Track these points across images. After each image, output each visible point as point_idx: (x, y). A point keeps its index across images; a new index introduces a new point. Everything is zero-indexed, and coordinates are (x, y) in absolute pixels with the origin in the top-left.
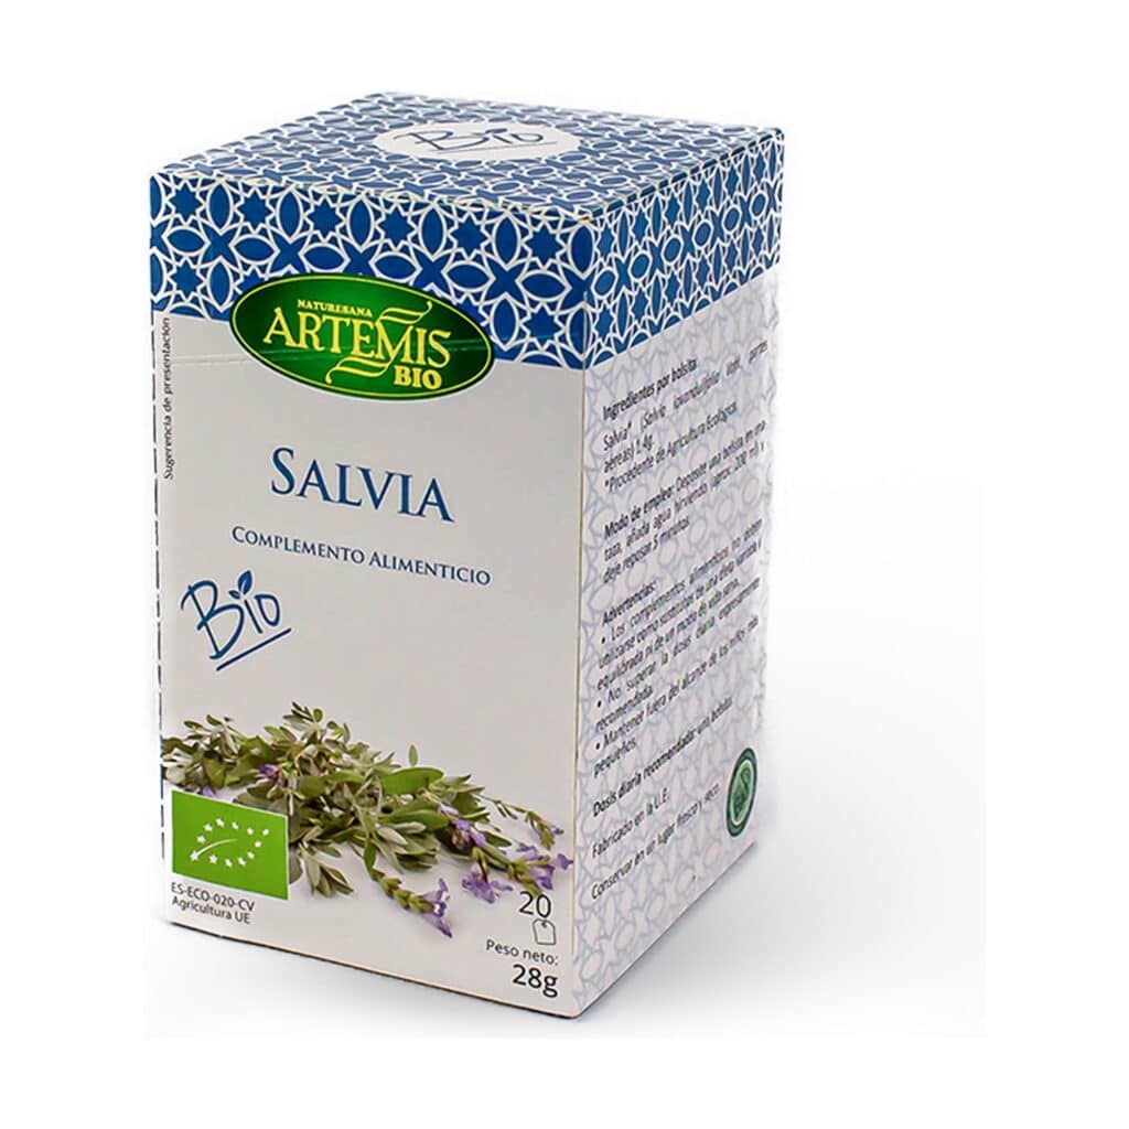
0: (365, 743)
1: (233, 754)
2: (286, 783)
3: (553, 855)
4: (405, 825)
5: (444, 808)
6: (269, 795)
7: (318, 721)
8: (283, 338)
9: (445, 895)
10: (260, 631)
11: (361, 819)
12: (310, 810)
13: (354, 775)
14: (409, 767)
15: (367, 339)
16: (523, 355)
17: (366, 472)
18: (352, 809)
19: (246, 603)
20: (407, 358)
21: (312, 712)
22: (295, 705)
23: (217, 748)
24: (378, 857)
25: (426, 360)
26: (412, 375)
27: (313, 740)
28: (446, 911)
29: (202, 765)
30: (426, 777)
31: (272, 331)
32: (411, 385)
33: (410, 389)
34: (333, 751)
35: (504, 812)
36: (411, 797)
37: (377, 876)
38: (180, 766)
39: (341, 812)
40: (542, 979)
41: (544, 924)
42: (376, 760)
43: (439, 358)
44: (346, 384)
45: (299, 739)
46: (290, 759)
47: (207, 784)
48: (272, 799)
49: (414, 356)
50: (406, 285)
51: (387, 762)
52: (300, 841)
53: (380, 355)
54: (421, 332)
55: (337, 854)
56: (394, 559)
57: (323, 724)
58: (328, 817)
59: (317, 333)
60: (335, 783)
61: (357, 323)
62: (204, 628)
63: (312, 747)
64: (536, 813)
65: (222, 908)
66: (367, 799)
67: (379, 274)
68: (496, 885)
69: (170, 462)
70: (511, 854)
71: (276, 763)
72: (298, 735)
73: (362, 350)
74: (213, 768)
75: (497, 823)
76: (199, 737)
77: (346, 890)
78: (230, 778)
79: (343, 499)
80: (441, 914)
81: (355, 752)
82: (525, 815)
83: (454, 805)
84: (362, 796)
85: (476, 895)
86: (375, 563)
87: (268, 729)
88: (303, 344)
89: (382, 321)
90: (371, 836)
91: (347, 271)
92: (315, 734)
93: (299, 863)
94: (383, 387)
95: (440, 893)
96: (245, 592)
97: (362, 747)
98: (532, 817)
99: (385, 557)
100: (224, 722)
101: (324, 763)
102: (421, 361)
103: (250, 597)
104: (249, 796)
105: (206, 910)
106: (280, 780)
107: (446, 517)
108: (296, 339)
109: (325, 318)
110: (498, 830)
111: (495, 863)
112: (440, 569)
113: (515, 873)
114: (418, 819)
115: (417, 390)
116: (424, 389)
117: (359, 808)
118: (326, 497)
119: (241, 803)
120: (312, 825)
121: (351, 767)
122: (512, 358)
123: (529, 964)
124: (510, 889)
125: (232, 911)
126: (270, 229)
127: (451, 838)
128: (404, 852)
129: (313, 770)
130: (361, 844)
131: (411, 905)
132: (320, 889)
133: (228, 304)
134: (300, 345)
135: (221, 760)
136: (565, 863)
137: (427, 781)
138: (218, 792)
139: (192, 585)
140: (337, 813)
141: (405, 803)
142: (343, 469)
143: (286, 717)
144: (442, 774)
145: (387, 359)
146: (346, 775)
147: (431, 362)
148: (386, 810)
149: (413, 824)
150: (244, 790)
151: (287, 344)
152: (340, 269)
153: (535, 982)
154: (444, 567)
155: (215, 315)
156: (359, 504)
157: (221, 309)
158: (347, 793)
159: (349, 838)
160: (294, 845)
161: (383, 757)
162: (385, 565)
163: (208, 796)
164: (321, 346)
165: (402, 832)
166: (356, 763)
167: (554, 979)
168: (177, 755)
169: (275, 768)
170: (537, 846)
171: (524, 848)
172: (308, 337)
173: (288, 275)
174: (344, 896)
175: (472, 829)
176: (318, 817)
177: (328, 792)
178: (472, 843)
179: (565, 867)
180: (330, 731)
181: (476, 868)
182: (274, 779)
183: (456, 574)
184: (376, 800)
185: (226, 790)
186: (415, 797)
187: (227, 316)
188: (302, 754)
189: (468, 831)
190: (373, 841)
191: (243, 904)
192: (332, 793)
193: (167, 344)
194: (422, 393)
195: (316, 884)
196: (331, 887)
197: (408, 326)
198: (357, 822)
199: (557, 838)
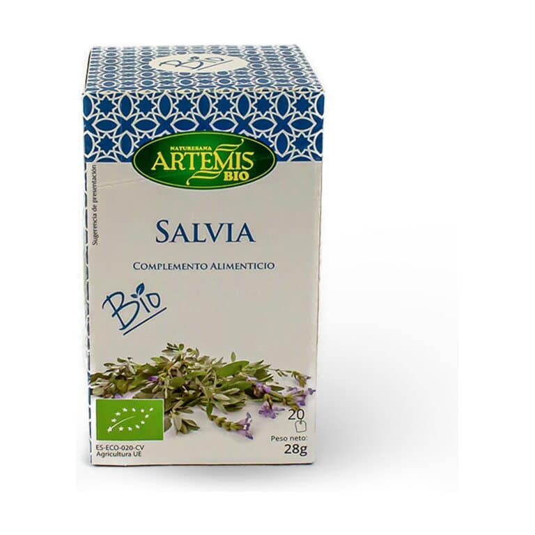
0: (207, 355)
1: (133, 374)
2: (163, 383)
3: (305, 389)
4: (229, 391)
5: (249, 378)
6: (153, 391)
7: (182, 349)
8: (162, 167)
9: (249, 420)
10: (148, 311)
11: (205, 392)
12: (176, 394)
13: (201, 372)
14: (231, 362)
15: (209, 161)
16: (292, 158)
17: (208, 225)
18: (200, 389)
19: (141, 299)
20: (231, 167)
21: (178, 346)
22: (168, 344)
23: (123, 374)
24: (214, 409)
25: (241, 167)
26: (233, 175)
27: (179, 359)
28: (250, 427)
29: (114, 383)
30: (240, 366)
31: (156, 164)
32: (233, 180)
33: (233, 182)
34: (190, 362)
35: (282, 374)
36: (232, 377)
37: (213, 418)
38: (101, 387)
39: (193, 391)
40: (299, 448)
41: (301, 423)
42: (214, 363)
43: (247, 165)
44: (197, 184)
45: (171, 360)
46: (165, 371)
47: (119, 392)
48: (155, 393)
49: (234, 166)
50: (230, 133)
51: (219, 363)
52: (171, 410)
53: (216, 168)
54: (238, 154)
55: (191, 412)
56: (224, 264)
57: (184, 351)
58: (187, 395)
59: (182, 162)
60: (190, 378)
61: (203, 154)
62: (116, 316)
63: (178, 363)
64: (298, 371)
65: (125, 452)
66: (208, 382)
67: (215, 129)
68: (277, 409)
69: (96, 236)
70: (284, 393)
71: (158, 375)
72: (170, 359)
73: (206, 167)
74: (122, 384)
75: (278, 380)
76: (113, 370)
77: (196, 428)
78: (131, 387)
79: (196, 240)
80: (247, 429)
81: (202, 361)
82: (291, 374)
83: (255, 376)
84: (206, 381)
85: (266, 416)
86: (213, 268)
87: (153, 359)
88: (174, 168)
89: (217, 152)
90: (210, 400)
91: (197, 130)
92: (180, 356)
93: (170, 421)
94: (219, 183)
95: (247, 419)
96: (140, 294)
97: (205, 358)
98: (295, 374)
99: (219, 265)
100: (127, 360)
101: (185, 369)
102: (238, 167)
103: (143, 296)
104: (142, 393)
105: (119, 454)
106: (160, 383)
107: (251, 240)
108: (170, 166)
109: (186, 154)
110: (277, 383)
111: (276, 399)
112: (249, 265)
113: (286, 401)
114: (235, 386)
115: (236, 182)
116: (240, 181)
117: (204, 388)
118: (186, 240)
119: (138, 398)
120: (178, 401)
121: (200, 369)
122: (286, 160)
123: (292, 443)
124: (284, 410)
125: (132, 452)
126: (155, 114)
127: (253, 392)
128: (228, 403)
129: (179, 374)
130: (204, 405)
131: (232, 428)
132: (182, 431)
133: (131, 153)
134: (172, 169)
135: (125, 379)
136: (312, 391)
137: (241, 367)
138: (124, 395)
139: (109, 296)
140: (191, 392)
141: (228, 380)
142: (196, 226)
143: (163, 351)
144: (248, 363)
145: (220, 169)
146: (197, 373)
147: (243, 167)
148: (218, 386)
149: (233, 389)
150: (139, 391)
151: (165, 169)
152: (194, 129)
153: (296, 451)
154: (250, 264)
155: (123, 159)
156: (205, 241)
157: (127, 157)
158: (197, 381)
159: (199, 403)
160: (167, 413)
161: (217, 360)
162: (219, 268)
163: (118, 398)
164: (183, 167)
165: (227, 395)
166: (201, 366)
167: (305, 447)
168: (99, 381)
169: (157, 377)
170: (298, 387)
171: (291, 389)
172: (177, 165)
173: (165, 135)
174: (195, 432)
175: (264, 386)
176: (181, 396)
177: (187, 383)
178: (264, 392)
179: (311, 394)
180: (188, 353)
181: (266, 403)
182: (156, 383)
183: (256, 266)
184: (213, 382)
185: (129, 393)
186: (233, 375)
187: (131, 159)
188: (173, 367)
189: (262, 387)
190: (211, 402)
191: (139, 448)
192: (189, 383)
193: (94, 178)
194: (240, 182)
195: (179, 428)
196: (187, 428)
197: (231, 152)
198: (203, 394)
199: (308, 381)
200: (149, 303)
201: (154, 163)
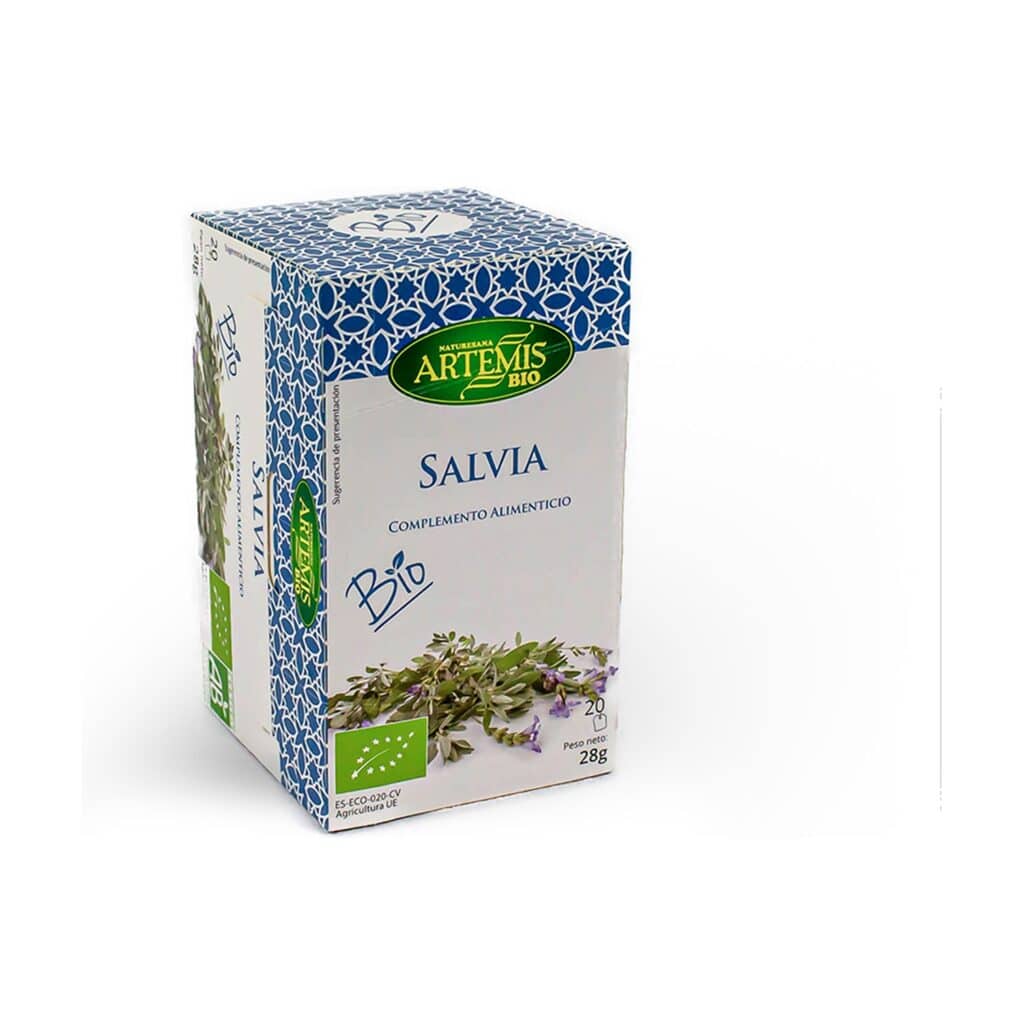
0: (486, 642)
1: (387, 688)
2: (428, 693)
3: (606, 669)
4: (513, 688)
5: (538, 666)
6: (414, 708)
7: (452, 639)
8: (429, 376)
9: (538, 725)
10: (409, 591)
11: (483, 698)
12: (445, 705)
13: (477, 668)
14: (516, 647)
15: (490, 361)
16: (593, 345)
17: (488, 455)
18: (475, 692)
19: (399, 575)
20: (517, 367)
21: (448, 636)
22: (435, 635)
23: (374, 689)
24: (493, 719)
25: (530, 365)
26: (520, 378)
27: (448, 654)
28: (538, 736)
29: (362, 705)
30: (526, 651)
31: (421, 373)
32: (520, 386)
33: (520, 387)
34: (463, 657)
35: (578, 653)
36: (516, 668)
37: (490, 732)
38: (343, 714)
39: (467, 698)
40: (598, 754)
41: (600, 718)
42: (493, 652)
43: (538, 361)
44: (477, 397)
45: (438, 658)
46: (431, 675)
47: (368, 717)
48: (417, 709)
49: (522, 365)
50: (516, 317)
51: (501, 651)
52: (437, 730)
53: (499, 370)
54: (527, 347)
55: (464, 728)
56: (508, 508)
57: (456, 641)
58: (458, 705)
59: (454, 367)
60: (463, 679)
61: (482, 352)
62: (365, 605)
63: (448, 660)
64: (598, 646)
65: (376, 803)
66: (486, 681)
67: (497, 314)
68: (571, 704)
69: (338, 491)
70: (581, 680)
71: (420, 682)
72: (437, 655)
73: (486, 370)
74: (371, 705)
75: (576, 663)
76: (360, 686)
77: (469, 750)
78: (384, 706)
79: (472, 478)
80: (535, 739)
81: (478, 653)
82: (589, 650)
83: (545, 662)
84: (482, 681)
85: (558, 716)
86: (495, 515)
87: (413, 660)
88: (444, 377)
89: (500, 347)
90: (488, 706)
91: (475, 317)
92: (450, 650)
93: (435, 746)
94: (503, 391)
95: (534, 726)
96: (398, 567)
97: (483, 646)
98: (594, 649)
99: (501, 509)
100: (380, 667)
101: (456, 668)
102: (526, 367)
103: (402, 570)
104: (400, 714)
105: (368, 809)
106: (423, 693)
107: (543, 468)
108: (438, 374)
109: (459, 354)
110: (572, 667)
111: (571, 689)
112: (539, 504)
113: (582, 690)
114: (518, 682)
115: (524, 387)
116: (529, 385)
117: (480, 690)
118: (460, 480)
119: (393, 721)
120: (446, 715)
121: (475, 664)
122: (586, 349)
123: (588, 748)
124: (579, 703)
125: (384, 802)
126: (419, 300)
127: (542, 684)
128: (510, 707)
129: (448, 676)
130: (480, 714)
131: (514, 742)
132: (450, 759)
133: (387, 362)
134: (442, 378)
135: (377, 696)
136: (613, 671)
137: (528, 652)
138: (374, 720)
139: (355, 576)
140: (464, 699)
141: (511, 673)
142: (472, 457)
143: (429, 646)
144: (537, 644)
145: (504, 370)
146: (471, 671)
147: (533, 366)
148: (499, 684)
149: (518, 685)
150: (395, 711)
151: (432, 379)
152: (469, 317)
153: (594, 758)
154: (541, 502)
155: (376, 372)
156: (483, 478)
157: (381, 368)
158: (472, 682)
159: (475, 714)
160: (432, 735)
161: (498, 648)
162: (501, 514)
163: (367, 726)
164: (457, 374)
165: (508, 695)
166: (479, 659)
167: (605, 751)
168: (340, 706)
169: (419, 686)
170: (596, 667)
171: (589, 672)
172: (448, 371)
173: (433, 330)
174: (468, 755)
175: (557, 673)
176: (450, 708)
177: (458, 687)
178: (557, 682)
179: (613, 674)
180: (460, 644)
181: (559, 698)
182: (419, 694)
183: (549, 504)
184: (493, 679)
185: (381, 715)
186: (519, 666)
187: (387, 371)
188: (440, 668)
189: (554, 675)
190: (490, 709)
191: (394, 794)
192: (461, 688)
193: (337, 404)
194: (529, 388)
195: (447, 755)
196: (458, 753)
197: (517, 345)
198: (479, 700)
199: (609, 657)
200: (410, 580)
201: (418, 372)
